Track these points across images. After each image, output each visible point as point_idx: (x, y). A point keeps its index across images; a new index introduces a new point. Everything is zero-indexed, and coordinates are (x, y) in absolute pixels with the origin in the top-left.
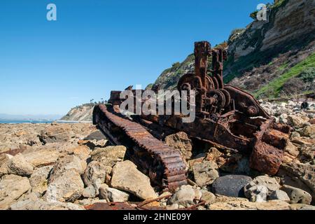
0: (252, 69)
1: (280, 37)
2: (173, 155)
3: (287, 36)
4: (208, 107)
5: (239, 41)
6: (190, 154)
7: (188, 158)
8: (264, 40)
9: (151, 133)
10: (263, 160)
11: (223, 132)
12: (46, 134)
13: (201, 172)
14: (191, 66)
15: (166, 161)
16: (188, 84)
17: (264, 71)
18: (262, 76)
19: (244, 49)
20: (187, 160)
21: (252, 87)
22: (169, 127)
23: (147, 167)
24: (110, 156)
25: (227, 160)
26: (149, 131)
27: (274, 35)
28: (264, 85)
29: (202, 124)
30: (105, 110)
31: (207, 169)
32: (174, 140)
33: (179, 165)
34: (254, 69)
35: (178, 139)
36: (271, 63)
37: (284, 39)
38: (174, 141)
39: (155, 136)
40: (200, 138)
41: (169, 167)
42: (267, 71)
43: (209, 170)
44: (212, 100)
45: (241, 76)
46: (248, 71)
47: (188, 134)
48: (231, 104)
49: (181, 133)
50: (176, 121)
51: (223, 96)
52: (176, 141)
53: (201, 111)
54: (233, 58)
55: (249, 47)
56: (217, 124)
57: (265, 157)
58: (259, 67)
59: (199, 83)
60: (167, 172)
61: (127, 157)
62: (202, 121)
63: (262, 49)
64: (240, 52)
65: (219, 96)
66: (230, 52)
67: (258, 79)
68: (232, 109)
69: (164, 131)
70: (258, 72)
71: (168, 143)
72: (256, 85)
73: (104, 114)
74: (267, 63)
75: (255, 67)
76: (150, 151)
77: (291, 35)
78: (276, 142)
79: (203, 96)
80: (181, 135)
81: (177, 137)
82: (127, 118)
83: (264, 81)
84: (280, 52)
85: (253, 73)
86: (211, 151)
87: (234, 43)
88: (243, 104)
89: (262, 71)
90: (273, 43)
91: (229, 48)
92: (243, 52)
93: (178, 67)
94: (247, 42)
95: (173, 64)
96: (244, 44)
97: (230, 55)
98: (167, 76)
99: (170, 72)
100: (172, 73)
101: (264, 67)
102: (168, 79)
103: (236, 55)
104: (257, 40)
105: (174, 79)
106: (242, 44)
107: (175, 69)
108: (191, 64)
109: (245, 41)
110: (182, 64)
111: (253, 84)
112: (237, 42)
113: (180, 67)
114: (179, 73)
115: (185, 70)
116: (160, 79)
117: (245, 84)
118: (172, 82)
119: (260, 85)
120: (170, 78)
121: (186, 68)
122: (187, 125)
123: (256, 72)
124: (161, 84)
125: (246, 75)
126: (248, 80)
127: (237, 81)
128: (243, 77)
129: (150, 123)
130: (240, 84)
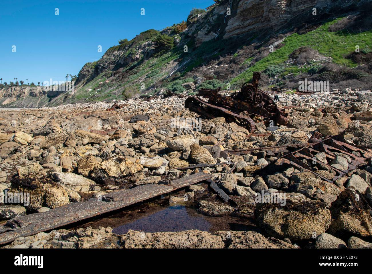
0: (218, 58)
1: (242, 28)
3: (249, 28)
5: (200, 24)
8: (227, 28)
13: (259, 126)
14: (145, 46)
16: (250, 90)
18: (230, 67)
19: (206, 34)
21: (222, 77)
27: (236, 24)
28: (234, 75)
29: (255, 108)
34: (222, 59)
36: (236, 54)
37: (246, 29)
40: (254, 114)
42: (233, 61)
43: (263, 125)
45: (208, 64)
46: (214, 59)
49: (246, 111)
53: (255, 102)
54: (194, 41)
55: (212, 33)
56: (262, 108)
58: (225, 56)
59: (255, 90)
60: (251, 125)
61: (228, 122)
63: (225, 36)
64: (202, 36)
66: (190, 34)
67: (227, 69)
70: (226, 62)
71: (242, 115)
72: (226, 75)
74: (233, 53)
75: (222, 56)
77: (252, 27)
79: (256, 95)
83: (233, 72)
84: (244, 44)
85: (221, 63)
87: (195, 26)
89: (229, 62)
90: (236, 32)
91: (189, 30)
92: (205, 37)
93: (128, 46)
94: (209, 27)
95: (120, 41)
96: (206, 29)
97: (190, 38)
98: (114, 55)
99: (118, 51)
100: (120, 52)
101: (231, 58)
102: (116, 59)
103: (198, 40)
104: (220, 27)
105: (124, 60)
106: (204, 29)
107: (124, 47)
108: (145, 44)
109: (207, 25)
110: (133, 43)
111: (223, 74)
112: (197, 25)
113: (130, 46)
114: (130, 53)
115: (138, 50)
116: (106, 58)
117: (215, 73)
118: (122, 63)
119: (229, 76)
120: (118, 58)
121: (139, 48)
122: (247, 108)
123: (223, 62)
124: (107, 64)
125: (212, 64)
126: (217, 70)
127: (205, 69)
128: (210, 65)
129: (229, 107)
130: (210, 73)
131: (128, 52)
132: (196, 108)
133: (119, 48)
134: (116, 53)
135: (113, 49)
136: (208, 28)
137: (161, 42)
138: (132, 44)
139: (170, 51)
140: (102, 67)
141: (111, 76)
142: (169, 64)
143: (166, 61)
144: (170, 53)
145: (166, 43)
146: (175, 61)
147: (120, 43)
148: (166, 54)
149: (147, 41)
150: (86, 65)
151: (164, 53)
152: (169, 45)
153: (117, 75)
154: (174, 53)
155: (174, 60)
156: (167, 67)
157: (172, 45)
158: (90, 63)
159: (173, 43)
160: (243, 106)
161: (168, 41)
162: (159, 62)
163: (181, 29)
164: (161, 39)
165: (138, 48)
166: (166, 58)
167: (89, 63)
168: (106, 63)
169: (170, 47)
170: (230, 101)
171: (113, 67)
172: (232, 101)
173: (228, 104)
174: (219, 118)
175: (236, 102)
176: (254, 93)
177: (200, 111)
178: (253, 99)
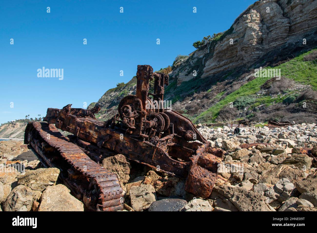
0: (193, 94)
1: (218, 67)
2: (110, 178)
3: (224, 67)
4: (148, 130)
5: (182, 67)
6: (128, 177)
7: (126, 181)
8: (205, 69)
9: (89, 155)
10: (198, 184)
11: (161, 155)
13: (137, 196)
15: (102, 185)
16: (129, 106)
17: (204, 97)
18: (202, 102)
19: (186, 75)
20: (124, 184)
21: (192, 112)
22: (108, 149)
23: (81, 191)
24: (40, 179)
25: (164, 184)
26: (86, 153)
27: (213, 64)
28: (203, 110)
29: (141, 147)
30: (39, 128)
31: (144, 193)
32: (112, 162)
33: (115, 189)
34: (195, 95)
36: (210, 90)
37: (222, 69)
38: (111, 164)
40: (138, 161)
41: (105, 191)
42: (207, 97)
43: (146, 194)
44: (152, 123)
45: (183, 101)
46: (189, 96)
47: (127, 156)
48: (171, 128)
49: (120, 155)
50: (115, 143)
51: (163, 120)
52: (113, 163)
53: (141, 134)
54: (177, 82)
55: (191, 74)
56: (155, 147)
57: (199, 181)
58: (199, 93)
59: (140, 105)
60: (102, 196)
61: (60, 181)
62: (141, 144)
63: (203, 76)
64: (183, 77)
65: (159, 119)
66: (174, 76)
67: (198, 104)
68: (172, 133)
69: (102, 153)
70: (199, 98)
71: (105, 166)
72: (196, 110)
73: (38, 132)
74: (207, 90)
75: (196, 92)
76: (86, 174)
77: (227, 66)
79: (143, 118)
80: (120, 157)
81: (115, 159)
82: (64, 138)
83: (203, 106)
84: (218, 81)
85: (194, 98)
86: (150, 174)
87: (178, 69)
88: (182, 128)
89: (202, 97)
90: (212, 72)
91: (173, 73)
92: (186, 78)
93: (123, 87)
94: (190, 69)
95: (118, 84)
96: (186, 71)
97: (174, 80)
98: (111, 96)
99: (115, 92)
100: (116, 93)
101: (204, 94)
102: (112, 99)
103: (179, 80)
104: (199, 69)
105: (118, 100)
106: (185, 70)
107: (120, 89)
108: (136, 86)
109: (188, 67)
110: (127, 85)
111: (193, 109)
112: (180, 68)
113: (124, 88)
114: (123, 93)
115: (130, 91)
116: (104, 98)
117: (187, 108)
118: (116, 102)
119: (199, 110)
120: (114, 98)
121: (131, 89)
122: (126, 148)
123: (196, 98)
124: (104, 103)
125: (187, 100)
126: (189, 105)
127: (179, 105)
128: (185, 101)
129: (88, 144)
130: (182, 108)
131: (122, 93)
132: (34, 143)
133: (116, 90)
134: (113, 94)
135: (111, 91)
136: (188, 70)
138: (126, 86)
140: (100, 105)
141: (105, 113)
147: (118, 86)
150: (91, 105)
153: (109, 112)
158: (95, 103)
160: (118, 141)
163: (166, 72)
165: (129, 90)
167: (93, 103)
168: (104, 102)
170: (91, 132)
171: (108, 106)
172: (96, 131)
173: (87, 137)
174: (44, 169)
175: (103, 133)
176: (138, 112)
177: (37, 151)
178: (134, 127)
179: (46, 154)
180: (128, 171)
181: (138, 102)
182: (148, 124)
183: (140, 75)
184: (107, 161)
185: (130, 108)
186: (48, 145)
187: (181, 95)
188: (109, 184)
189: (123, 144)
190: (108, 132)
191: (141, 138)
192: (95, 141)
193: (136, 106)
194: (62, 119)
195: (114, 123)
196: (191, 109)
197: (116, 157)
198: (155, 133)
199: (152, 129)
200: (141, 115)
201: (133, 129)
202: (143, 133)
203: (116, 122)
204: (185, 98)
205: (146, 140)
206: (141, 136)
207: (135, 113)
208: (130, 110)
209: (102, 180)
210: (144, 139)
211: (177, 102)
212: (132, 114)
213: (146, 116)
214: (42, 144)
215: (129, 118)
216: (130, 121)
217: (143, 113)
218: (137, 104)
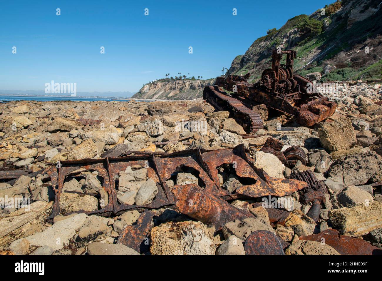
0: (365, 40)
2: (256, 115)
4: (279, 90)
6: (267, 117)
7: (266, 119)
9: (244, 105)
10: (303, 119)
11: (287, 104)
12: (153, 108)
13: (271, 125)
15: (253, 118)
16: (267, 75)
19: (362, 12)
20: (265, 120)
21: (359, 65)
22: (255, 101)
23: (242, 122)
24: (220, 117)
25: (288, 121)
26: (243, 103)
28: (374, 61)
29: (275, 100)
30: (213, 89)
31: (274, 124)
32: (258, 108)
33: (259, 121)
34: (368, 41)
35: (260, 108)
38: (258, 109)
39: (247, 106)
40: (273, 108)
41: (254, 121)
43: (276, 124)
44: (282, 85)
46: (360, 42)
47: (267, 106)
50: (260, 97)
51: (290, 84)
52: (259, 109)
53: (275, 92)
54: (346, 23)
55: (370, 8)
56: (283, 100)
57: (304, 117)
58: (375, 37)
59: (274, 75)
60: (252, 123)
61: (230, 117)
62: (275, 98)
64: (356, 15)
65: (286, 82)
66: (343, 15)
68: (298, 91)
69: (252, 104)
70: (373, 45)
71: (254, 110)
72: (365, 61)
73: (213, 92)
75: (370, 37)
76: (244, 113)
78: (315, 110)
79: (276, 83)
80: (263, 106)
81: (260, 107)
82: (228, 95)
83: (375, 57)
85: (366, 46)
86: (281, 117)
88: (306, 88)
89: (377, 44)
91: (343, 10)
92: (360, 16)
93: (275, 35)
95: (268, 31)
97: (343, 20)
98: (260, 47)
99: (264, 42)
100: (266, 42)
102: (261, 50)
103: (350, 21)
105: (268, 51)
107: (271, 37)
108: (291, 32)
110: (279, 31)
111: (361, 61)
113: (276, 36)
114: (275, 43)
115: (283, 39)
116: (252, 50)
117: (352, 60)
118: (266, 54)
119: (368, 62)
120: (263, 49)
121: (284, 36)
122: (266, 100)
123: (369, 45)
124: (252, 56)
125: (356, 48)
126: (357, 55)
127: (344, 55)
128: (352, 50)
129: (244, 98)
130: (346, 60)
131: (273, 42)
132: (211, 99)
133: (266, 39)
134: (262, 44)
135: (260, 40)
137: (306, 28)
138: (278, 33)
139: (316, 38)
140: (248, 59)
141: (253, 68)
142: (311, 52)
143: (308, 49)
144: (315, 40)
145: (312, 29)
146: (319, 49)
147: (268, 33)
148: (311, 41)
149: (293, 29)
150: (236, 58)
151: (309, 40)
152: (316, 30)
153: (258, 67)
154: (319, 39)
155: (317, 47)
156: (308, 56)
157: (320, 30)
158: (241, 56)
159: (321, 28)
160: (261, 97)
161: (315, 26)
162: (300, 51)
163: (333, 10)
164: (306, 25)
165: (283, 37)
166: (309, 46)
167: (239, 56)
168: (252, 54)
169: (317, 32)
170: (245, 91)
171: (257, 59)
172: (248, 90)
173: (243, 94)
174: (222, 112)
175: (252, 92)
176: (273, 79)
177: (213, 103)
178: (271, 88)
179: (219, 105)
180: (267, 114)
181: (273, 73)
182: (279, 86)
183: (275, 56)
184: (255, 108)
185: (268, 77)
186: (220, 99)
187: (350, 42)
188: (256, 118)
189: (265, 98)
190: (256, 91)
191: (275, 95)
192: (248, 96)
193: (272, 75)
194: (227, 84)
195: (260, 85)
196: (358, 61)
197: (260, 105)
198: (284, 91)
199: (283, 89)
200: (275, 81)
201: (271, 89)
202: (276, 91)
203: (261, 84)
204: (353, 46)
205: (279, 95)
206: (275, 93)
207: (271, 80)
208: (268, 78)
209: (252, 116)
210: (277, 95)
211: (342, 52)
212: (269, 80)
213: (278, 81)
214: (216, 99)
215: (268, 83)
216: (268, 84)
217: (276, 79)
218: (273, 74)
